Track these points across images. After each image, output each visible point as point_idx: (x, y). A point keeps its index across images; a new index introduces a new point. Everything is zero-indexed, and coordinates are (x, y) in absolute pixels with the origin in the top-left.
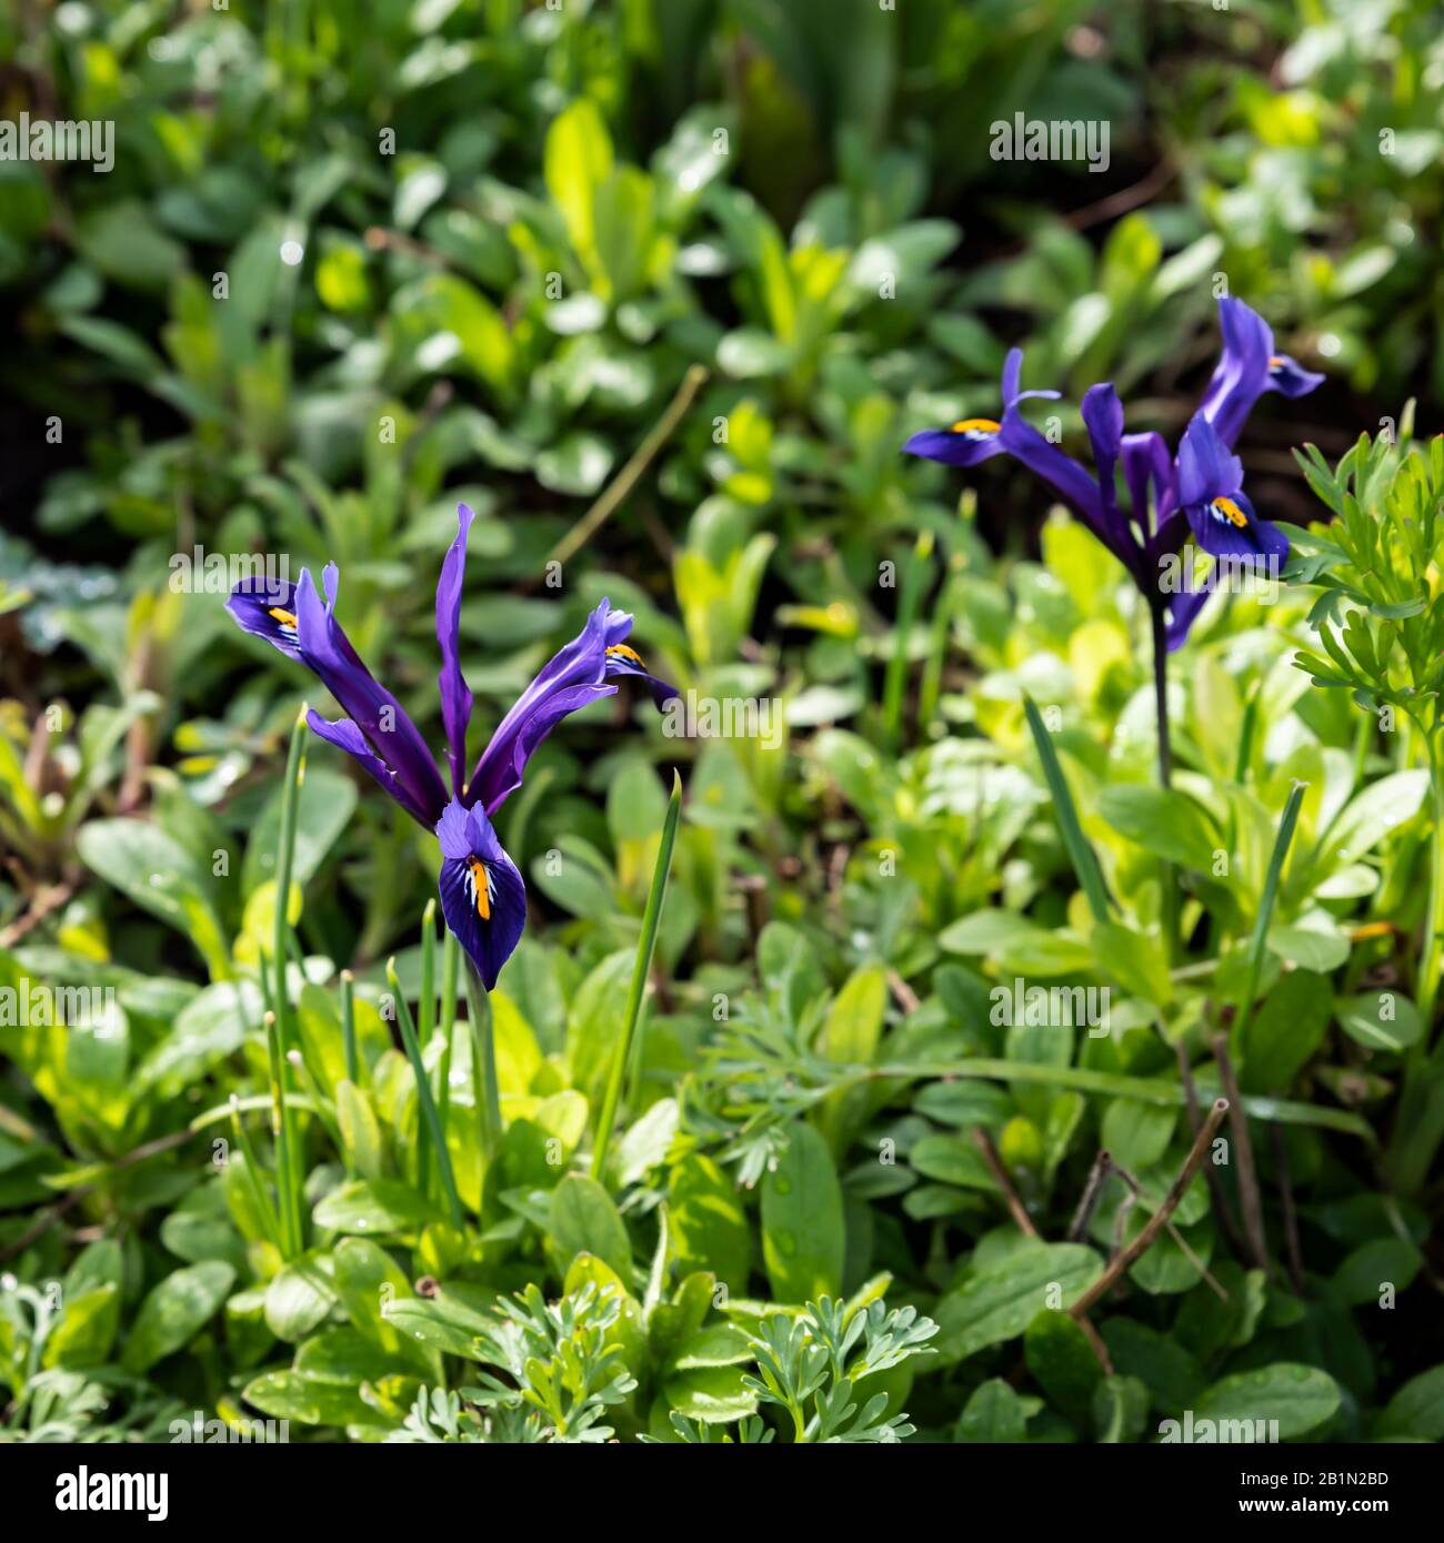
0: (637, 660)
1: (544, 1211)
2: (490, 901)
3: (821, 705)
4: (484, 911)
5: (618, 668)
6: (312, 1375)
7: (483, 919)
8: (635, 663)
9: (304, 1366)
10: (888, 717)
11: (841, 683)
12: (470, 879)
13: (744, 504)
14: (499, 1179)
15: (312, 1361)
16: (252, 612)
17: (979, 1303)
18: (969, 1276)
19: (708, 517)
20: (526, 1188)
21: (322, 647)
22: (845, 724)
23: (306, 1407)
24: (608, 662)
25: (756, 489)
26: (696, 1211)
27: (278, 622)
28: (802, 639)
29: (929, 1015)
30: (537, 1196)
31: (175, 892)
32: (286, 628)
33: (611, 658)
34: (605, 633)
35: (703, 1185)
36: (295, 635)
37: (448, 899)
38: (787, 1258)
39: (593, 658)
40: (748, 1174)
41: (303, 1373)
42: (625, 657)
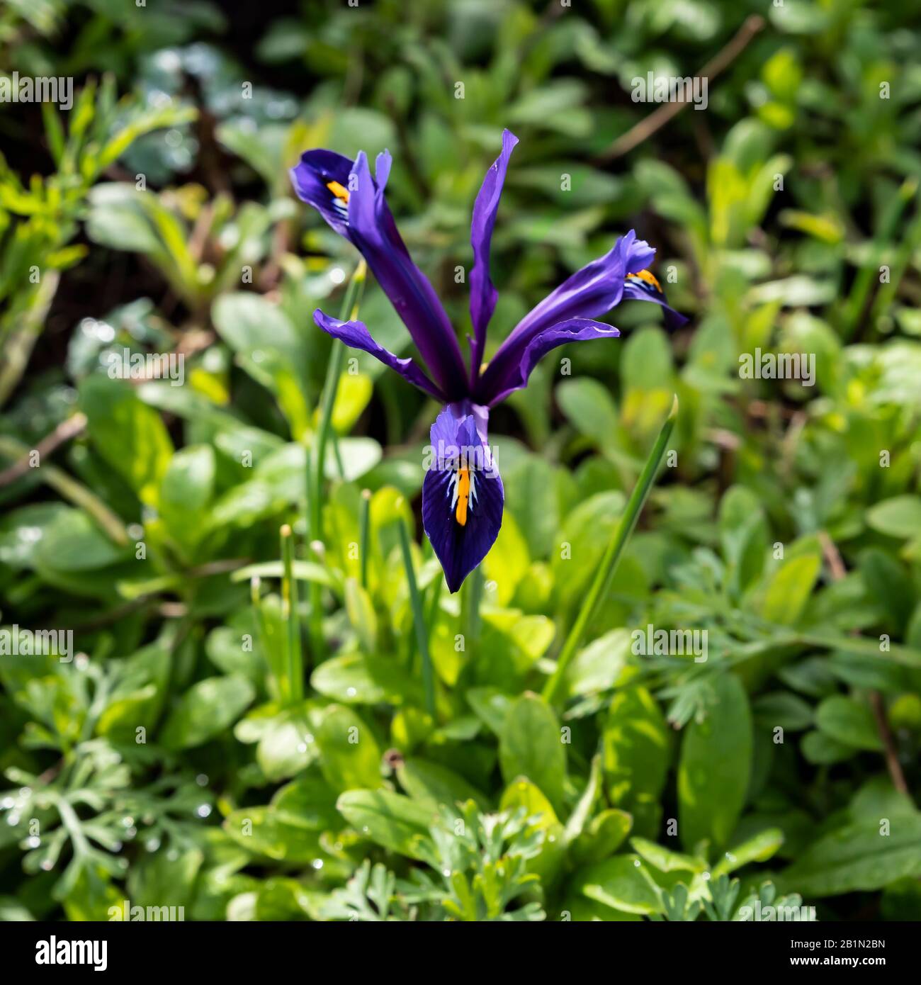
0: (654, 285)
1: (500, 716)
2: (468, 507)
3: (801, 291)
4: (461, 517)
5: (636, 293)
6: (287, 817)
7: (459, 525)
8: (652, 288)
9: (281, 807)
10: (850, 312)
11: (820, 276)
12: (454, 483)
13: (770, 127)
14: (471, 677)
15: (288, 804)
16: (311, 181)
17: (851, 849)
18: (845, 822)
19: (743, 135)
20: (490, 690)
21: (367, 224)
22: (816, 310)
23: (274, 843)
24: (627, 285)
25: (779, 116)
26: (629, 732)
27: (332, 196)
28: (796, 237)
29: (848, 586)
30: (500, 701)
31: (273, 368)
32: (339, 202)
33: (630, 281)
34: (627, 260)
35: (638, 712)
36: (345, 210)
37: (429, 499)
38: (697, 790)
39: (614, 280)
40: (678, 715)
41: (278, 813)
42: (644, 282)
